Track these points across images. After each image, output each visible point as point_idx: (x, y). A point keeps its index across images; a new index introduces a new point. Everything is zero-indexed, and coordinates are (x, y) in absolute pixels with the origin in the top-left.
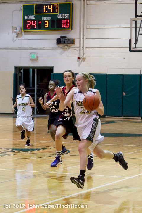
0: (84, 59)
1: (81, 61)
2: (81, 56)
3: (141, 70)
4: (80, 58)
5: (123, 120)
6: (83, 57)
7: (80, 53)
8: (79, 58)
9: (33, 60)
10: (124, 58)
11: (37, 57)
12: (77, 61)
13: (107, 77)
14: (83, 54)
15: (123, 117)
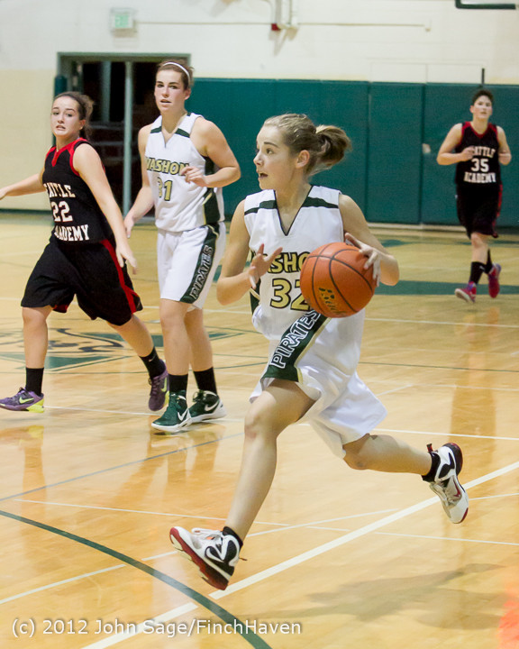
0: (293, 32)
1: (284, 39)
2: (282, 23)
3: (483, 70)
4: (279, 26)
5: (421, 234)
6: (288, 26)
7: (278, 13)
8: (275, 27)
9: (120, 33)
10: (428, 30)
11: (135, 23)
12: (271, 38)
13: (368, 92)
14: (291, 16)
15: (421, 227)
